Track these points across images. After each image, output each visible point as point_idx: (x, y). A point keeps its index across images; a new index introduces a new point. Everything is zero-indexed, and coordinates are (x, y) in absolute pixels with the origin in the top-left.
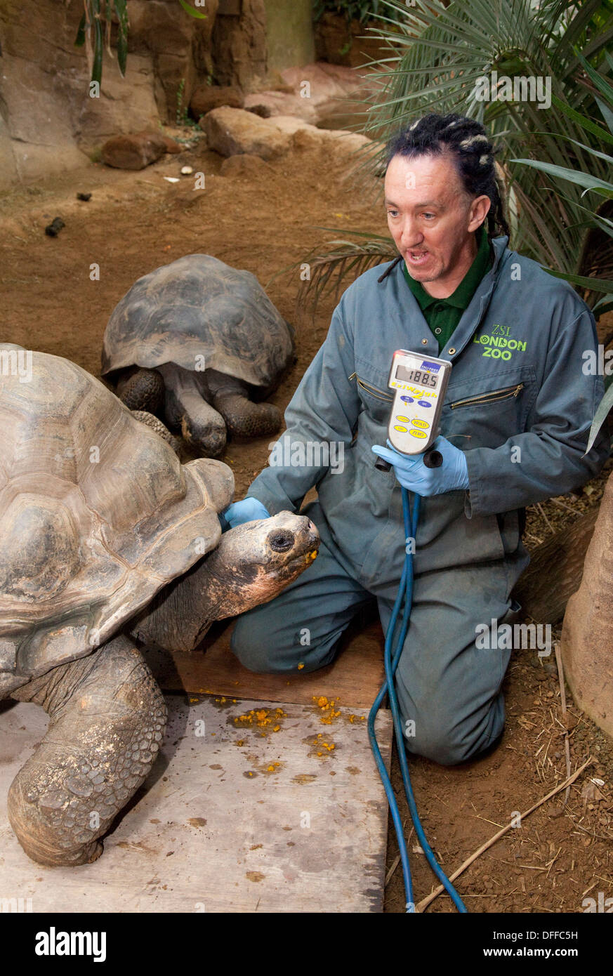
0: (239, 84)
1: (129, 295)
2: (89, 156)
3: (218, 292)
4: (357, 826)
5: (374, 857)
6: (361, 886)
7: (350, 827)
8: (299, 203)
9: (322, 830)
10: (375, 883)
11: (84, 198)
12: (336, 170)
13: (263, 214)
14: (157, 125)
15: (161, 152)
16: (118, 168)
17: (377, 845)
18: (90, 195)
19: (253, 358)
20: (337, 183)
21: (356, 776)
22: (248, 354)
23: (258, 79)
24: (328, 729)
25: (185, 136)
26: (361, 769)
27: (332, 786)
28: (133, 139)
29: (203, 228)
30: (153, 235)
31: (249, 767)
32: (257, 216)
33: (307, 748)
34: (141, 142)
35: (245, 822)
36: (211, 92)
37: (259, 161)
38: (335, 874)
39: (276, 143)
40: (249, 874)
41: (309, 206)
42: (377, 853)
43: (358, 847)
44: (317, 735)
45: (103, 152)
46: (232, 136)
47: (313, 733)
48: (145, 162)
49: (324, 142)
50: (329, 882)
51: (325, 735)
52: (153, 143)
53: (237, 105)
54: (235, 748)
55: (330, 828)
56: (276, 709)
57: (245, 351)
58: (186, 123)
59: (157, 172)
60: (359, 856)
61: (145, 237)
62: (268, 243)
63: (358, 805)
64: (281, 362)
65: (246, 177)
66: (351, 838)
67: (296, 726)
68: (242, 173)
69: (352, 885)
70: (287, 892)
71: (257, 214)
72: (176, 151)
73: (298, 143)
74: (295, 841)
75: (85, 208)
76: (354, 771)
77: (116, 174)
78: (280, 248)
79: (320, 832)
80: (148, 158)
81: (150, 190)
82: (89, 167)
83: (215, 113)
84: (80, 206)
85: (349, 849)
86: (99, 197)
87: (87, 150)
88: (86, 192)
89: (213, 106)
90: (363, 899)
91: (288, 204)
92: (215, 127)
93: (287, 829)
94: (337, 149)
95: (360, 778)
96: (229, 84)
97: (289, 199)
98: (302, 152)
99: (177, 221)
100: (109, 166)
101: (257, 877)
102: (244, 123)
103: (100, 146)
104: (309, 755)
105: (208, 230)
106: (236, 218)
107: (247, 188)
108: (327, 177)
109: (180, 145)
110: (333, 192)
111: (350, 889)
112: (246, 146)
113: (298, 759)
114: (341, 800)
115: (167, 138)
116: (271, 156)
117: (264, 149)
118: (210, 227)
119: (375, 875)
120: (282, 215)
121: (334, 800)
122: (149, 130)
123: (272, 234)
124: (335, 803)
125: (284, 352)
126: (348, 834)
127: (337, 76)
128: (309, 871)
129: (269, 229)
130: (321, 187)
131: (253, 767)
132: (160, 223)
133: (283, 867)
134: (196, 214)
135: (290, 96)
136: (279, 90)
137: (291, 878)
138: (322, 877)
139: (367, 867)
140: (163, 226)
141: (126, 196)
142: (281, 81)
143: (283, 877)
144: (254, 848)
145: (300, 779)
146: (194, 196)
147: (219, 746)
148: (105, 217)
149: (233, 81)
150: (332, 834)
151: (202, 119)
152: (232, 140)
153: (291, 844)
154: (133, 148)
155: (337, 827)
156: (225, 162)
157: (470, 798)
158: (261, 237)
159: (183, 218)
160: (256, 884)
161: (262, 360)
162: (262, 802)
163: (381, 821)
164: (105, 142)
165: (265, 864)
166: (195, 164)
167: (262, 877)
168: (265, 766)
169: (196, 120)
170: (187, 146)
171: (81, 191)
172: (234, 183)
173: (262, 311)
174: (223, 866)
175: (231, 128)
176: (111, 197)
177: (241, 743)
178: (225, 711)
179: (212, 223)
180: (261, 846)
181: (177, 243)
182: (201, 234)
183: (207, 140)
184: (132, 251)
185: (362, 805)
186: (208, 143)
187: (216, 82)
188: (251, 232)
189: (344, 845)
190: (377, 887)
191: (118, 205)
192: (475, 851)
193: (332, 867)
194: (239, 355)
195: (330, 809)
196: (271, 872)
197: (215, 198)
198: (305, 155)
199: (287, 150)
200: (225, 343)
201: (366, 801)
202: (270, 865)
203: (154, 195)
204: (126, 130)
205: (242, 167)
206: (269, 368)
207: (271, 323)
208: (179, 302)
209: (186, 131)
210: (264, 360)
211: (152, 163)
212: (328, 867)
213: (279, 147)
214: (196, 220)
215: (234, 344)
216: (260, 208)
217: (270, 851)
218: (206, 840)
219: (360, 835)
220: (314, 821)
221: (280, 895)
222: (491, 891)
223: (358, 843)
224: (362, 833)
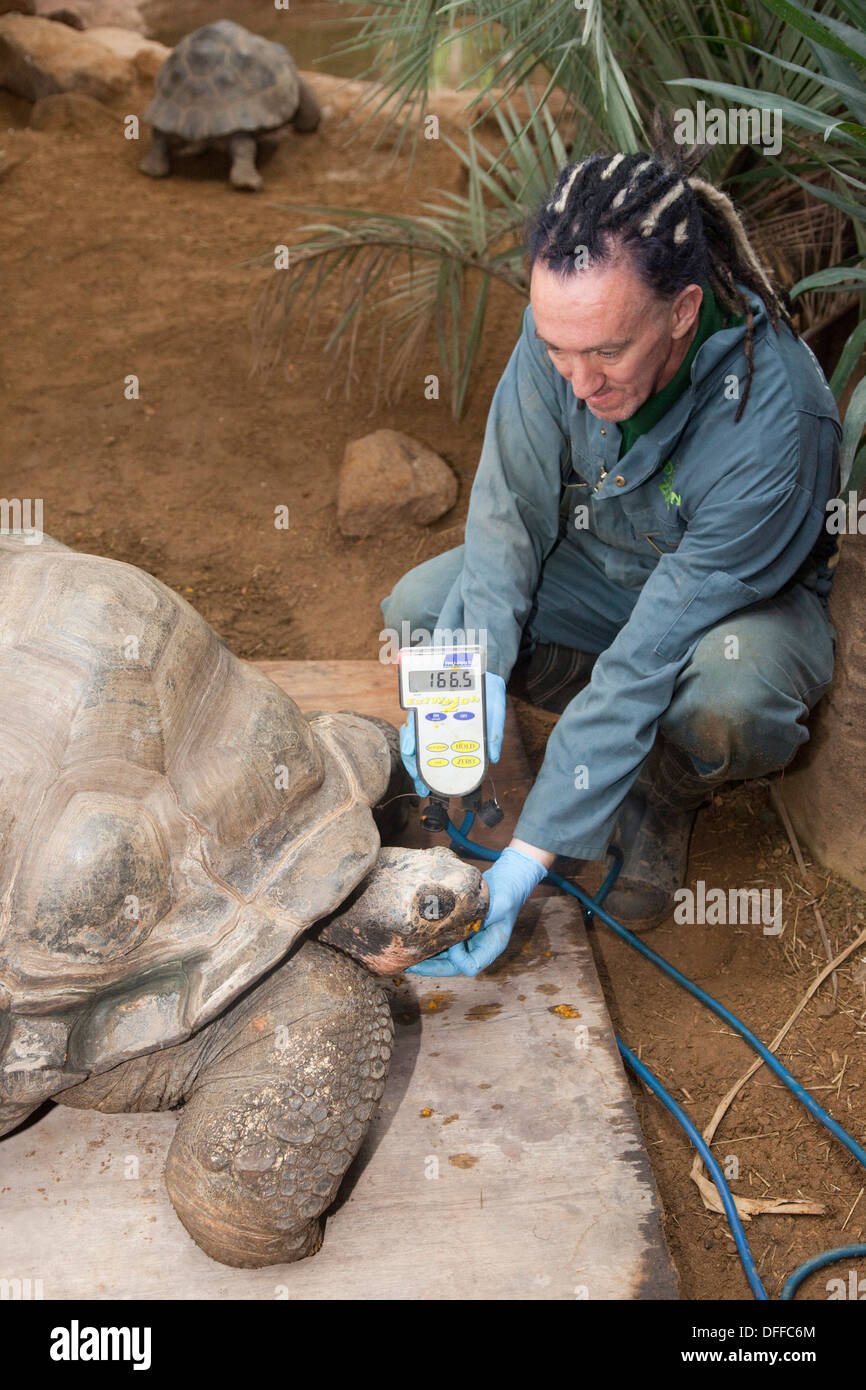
4: (581, 1067)
5: (618, 1106)
6: (614, 1149)
7: (571, 1069)
9: (533, 1080)
10: (632, 1142)
17: (616, 1088)
21: (555, 996)
26: (560, 986)
27: (526, 1016)
35: (422, 1086)
37: (91, 103)
38: (573, 1139)
39: (109, 74)
40: (453, 1159)
42: (621, 1099)
43: (590, 1096)
46: (36, 64)
50: (569, 1150)
55: (545, 1076)
60: (597, 1108)
62: (141, 236)
63: (570, 1037)
65: (78, 131)
66: (577, 1084)
68: (70, 125)
69: (602, 1150)
70: (517, 1176)
74: (502, 1103)
76: (549, 990)
79: (532, 1084)
85: (580, 1100)
90: (624, 1167)
92: (8, 53)
93: (485, 1087)
95: (562, 998)
101: (467, 1162)
102: (50, 41)
111: (601, 1155)
112: (64, 78)
113: (465, 985)
114: (545, 1034)
116: (109, 93)
117: (94, 83)
119: (629, 1131)
121: (537, 1034)
124: (540, 1038)
126: (571, 1079)
128: (535, 1140)
131: (406, 1006)
133: (497, 1141)
134: (11, 194)
137: (515, 1154)
138: (556, 1145)
139: (613, 1121)
143: (503, 1156)
144: (447, 1121)
145: (477, 1013)
150: (550, 1083)
153: (498, 1107)
155: (553, 1073)
156: (36, 109)
160: (469, 1170)
162: (436, 1055)
163: (611, 1054)
165: (471, 1141)
167: (474, 1159)
168: (423, 1003)
172: (61, 141)
174: (412, 1153)
175: (32, 50)
180: (456, 1117)
185: (578, 1037)
188: (108, 220)
189: (572, 1096)
190: (636, 1147)
193: (565, 1129)
195: (535, 1048)
196: (484, 1151)
199: (129, 85)
201: (582, 1028)
202: (478, 1142)
205: (66, 114)
212: (561, 1131)
217: (472, 1122)
219: (590, 1079)
220: (519, 1070)
221: (506, 1180)
222: (770, 1128)
223: (590, 1090)
224: (591, 1075)
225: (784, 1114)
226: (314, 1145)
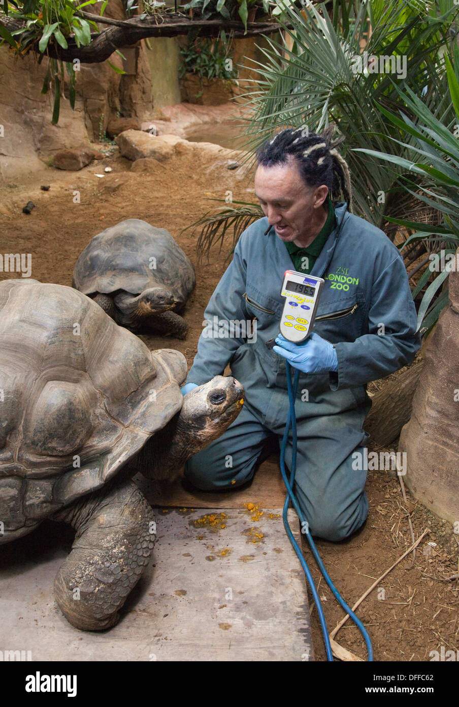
0: (136, 116)
1: (89, 247)
2: (46, 163)
3: (148, 242)
4: (287, 587)
5: (301, 607)
6: (296, 626)
7: (282, 588)
8: (182, 187)
9: (264, 591)
10: (305, 624)
11: (45, 189)
12: (203, 166)
13: (160, 195)
14: (87, 142)
15: (91, 159)
16: (65, 170)
17: (302, 599)
18: (49, 187)
19: (172, 284)
20: (205, 174)
21: (280, 554)
22: (169, 282)
23: (148, 113)
24: (257, 524)
25: (105, 149)
26: (283, 549)
27: (265, 562)
28: (73, 151)
29: (124, 204)
30: (92, 210)
31: (209, 553)
32: (157, 196)
33: (244, 538)
34: (78, 153)
35: (212, 590)
36: (120, 122)
37: (155, 162)
38: (277, 620)
39: (164, 151)
40: (220, 625)
41: (188, 188)
42: (303, 604)
43: (289, 601)
44: (250, 529)
45: (55, 160)
46: (137, 147)
47: (247, 528)
48: (82, 165)
49: (194, 150)
50: (275, 626)
51: (255, 528)
52: (86, 153)
53: (137, 128)
54: (198, 541)
55: (269, 590)
56: (220, 514)
57: (167, 280)
58: (105, 141)
59: (90, 172)
60: (291, 607)
61: (87, 211)
62: (166, 212)
63: (285, 573)
64: (190, 286)
65: (148, 172)
66: (283, 595)
67: (235, 524)
68: (145, 170)
69: (290, 627)
70: (248, 635)
71: (156, 194)
72: (100, 158)
73: (178, 151)
74: (247, 601)
75: (46, 195)
76: (278, 551)
77: (64, 173)
78: (174, 215)
79: (263, 593)
80: (83, 163)
81: (87, 183)
82: (46, 169)
83: (125, 133)
84: (43, 194)
85: (284, 603)
86: (55, 188)
87: (44, 159)
88: (46, 185)
89: (122, 130)
90: (299, 635)
91: (176, 188)
92: (125, 142)
93: (241, 593)
94: (203, 153)
95: (283, 555)
96: (131, 117)
97: (176, 185)
98: (181, 156)
99: (106, 201)
100: (59, 169)
101: (226, 627)
102: (144, 139)
103: (52, 156)
104: (247, 542)
105: (127, 206)
106: (144, 197)
107: (149, 179)
108: (198, 170)
109: (103, 154)
110: (203, 180)
111: (289, 629)
112: (146, 153)
113: (240, 546)
114: (273, 571)
115: (94, 150)
116: (163, 158)
117: (157, 154)
118: (128, 204)
119: (304, 619)
120: (172, 195)
121: (269, 571)
122: (83, 146)
123: (168, 207)
124: (270, 573)
125: (191, 280)
126: (281, 593)
127: (195, 111)
128: (260, 620)
129: (166, 204)
130: (195, 177)
131: (211, 553)
132: (95, 202)
133: (242, 619)
134: (118, 196)
135: (168, 123)
136: (161, 119)
137: (249, 625)
138: (269, 623)
139: (298, 613)
140: (97, 204)
141: (72, 187)
142: (161, 114)
143: (243, 626)
144: (221, 607)
145: (244, 559)
146: (117, 185)
147: (186, 541)
148: (59, 200)
149: (133, 115)
150: (271, 594)
151: (116, 138)
152: (136, 150)
153: (245, 603)
154: (74, 157)
155: (273, 589)
156: (134, 164)
157: (352, 562)
158: (161, 209)
159: (110, 199)
160: (226, 631)
161: (178, 285)
162: (221, 576)
163: (302, 582)
164: (55, 154)
165: (229, 617)
166: (113, 165)
167: (230, 626)
168: (220, 551)
169: (112, 139)
170: (107, 154)
171: (43, 185)
172: (141, 176)
173: (176, 254)
174: (203, 621)
175: (136, 143)
176: (62, 188)
177: (201, 538)
178: (187, 517)
179: (130, 201)
180: (225, 606)
181: (109, 214)
182: (123, 208)
183: (120, 151)
184: (80, 220)
185: (288, 573)
186: (120, 152)
187: (122, 116)
188: (154, 206)
189: (280, 601)
190: (306, 627)
191: (67, 192)
192: (361, 596)
193: (275, 616)
194: (164, 283)
195: (267, 577)
196: (235, 623)
197: (130, 186)
198: (183, 158)
199: (172, 155)
200: (155, 276)
201: (290, 569)
202: (233, 618)
203: (89, 185)
204: (68, 146)
205: (145, 166)
206: (183, 290)
207: (183, 261)
208: (123, 250)
209: (105, 146)
210: (179, 285)
211: (86, 166)
212: (272, 616)
213: (167, 153)
214: (119, 199)
215: (160, 275)
216: (159, 191)
217: (233, 609)
218: (188, 605)
219: (290, 593)
220: (258, 586)
221: (243, 637)
222: (375, 621)
223: (289, 598)
224: (291, 592)
225: (383, 615)
226: (113, 583)
